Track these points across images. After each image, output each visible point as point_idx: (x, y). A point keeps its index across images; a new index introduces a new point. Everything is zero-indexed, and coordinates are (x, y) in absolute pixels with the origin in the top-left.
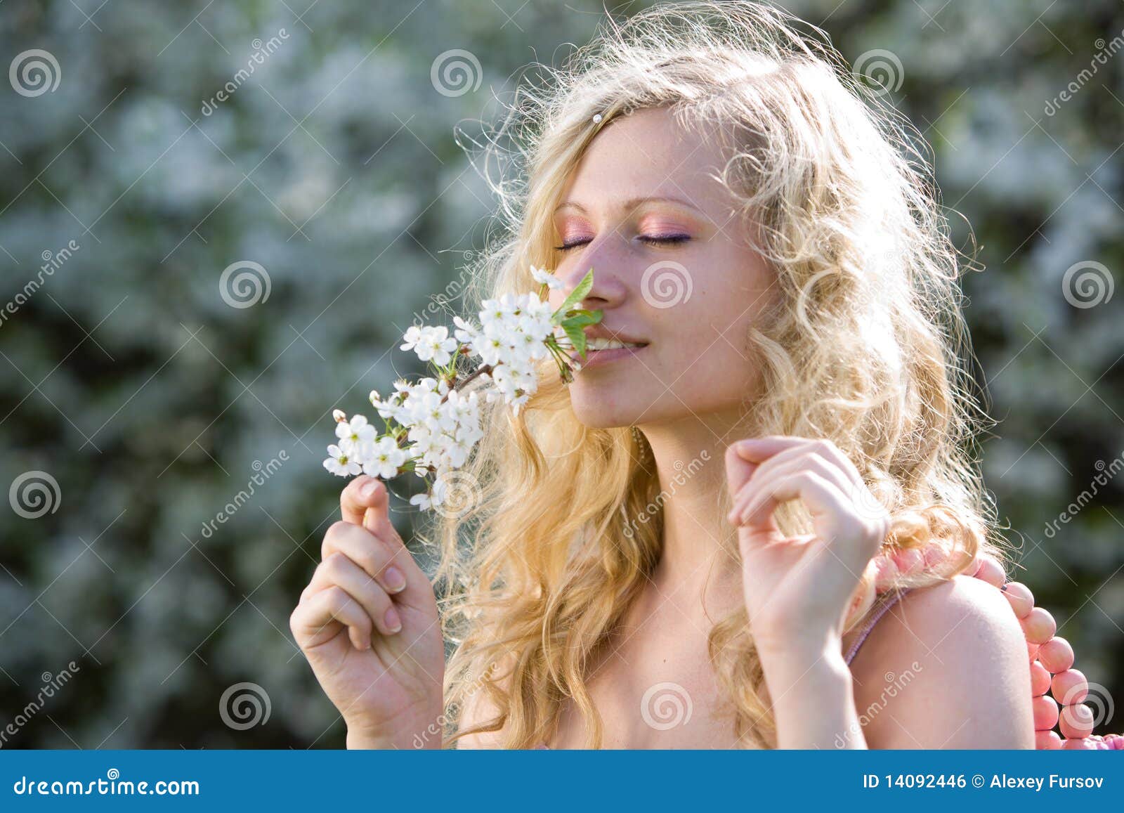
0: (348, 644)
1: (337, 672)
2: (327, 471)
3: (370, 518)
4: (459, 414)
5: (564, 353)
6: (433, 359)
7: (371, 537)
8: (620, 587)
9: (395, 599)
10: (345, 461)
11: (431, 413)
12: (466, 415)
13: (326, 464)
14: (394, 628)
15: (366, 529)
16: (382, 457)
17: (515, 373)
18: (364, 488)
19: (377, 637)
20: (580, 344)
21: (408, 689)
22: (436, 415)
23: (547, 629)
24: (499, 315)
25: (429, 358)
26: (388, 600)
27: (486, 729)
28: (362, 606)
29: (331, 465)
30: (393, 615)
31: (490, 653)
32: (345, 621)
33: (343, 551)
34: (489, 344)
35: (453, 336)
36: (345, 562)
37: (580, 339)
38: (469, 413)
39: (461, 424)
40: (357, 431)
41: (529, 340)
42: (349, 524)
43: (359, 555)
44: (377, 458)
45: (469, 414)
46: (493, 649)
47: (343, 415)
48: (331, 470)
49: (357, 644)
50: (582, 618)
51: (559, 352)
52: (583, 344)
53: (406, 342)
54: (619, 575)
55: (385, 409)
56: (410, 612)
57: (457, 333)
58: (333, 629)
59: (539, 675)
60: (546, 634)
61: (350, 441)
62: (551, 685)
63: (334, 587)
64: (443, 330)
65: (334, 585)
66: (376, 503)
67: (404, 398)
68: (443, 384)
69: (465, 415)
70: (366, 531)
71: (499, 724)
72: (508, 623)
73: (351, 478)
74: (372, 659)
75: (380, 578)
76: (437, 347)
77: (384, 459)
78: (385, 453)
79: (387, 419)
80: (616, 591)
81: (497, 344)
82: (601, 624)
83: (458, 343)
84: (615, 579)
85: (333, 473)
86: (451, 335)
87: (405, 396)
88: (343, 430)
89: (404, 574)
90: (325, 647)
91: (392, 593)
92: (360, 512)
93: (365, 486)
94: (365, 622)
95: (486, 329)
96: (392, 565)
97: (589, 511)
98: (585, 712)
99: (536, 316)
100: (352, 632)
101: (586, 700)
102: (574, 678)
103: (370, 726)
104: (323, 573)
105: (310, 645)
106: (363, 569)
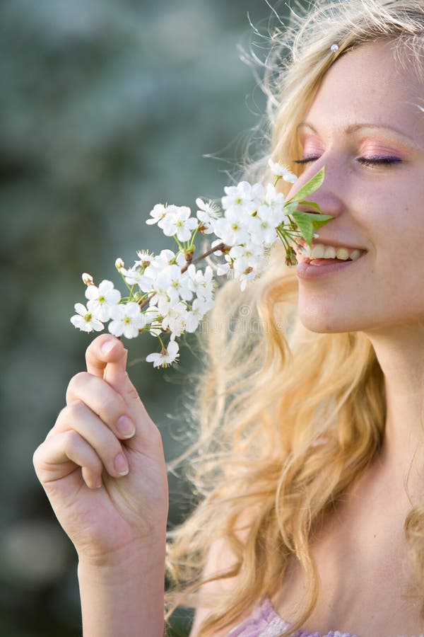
0: (81, 482)
1: (70, 505)
2: (74, 326)
3: (109, 372)
4: (196, 286)
5: (291, 238)
6: (176, 235)
7: (109, 388)
8: (350, 457)
9: (125, 444)
10: (89, 318)
11: (171, 282)
12: (202, 287)
13: (73, 320)
14: (122, 472)
15: (105, 381)
16: (126, 319)
17: (248, 254)
18: (104, 345)
19: (106, 478)
20: (307, 233)
21: (132, 525)
22: (176, 285)
23: (281, 490)
24: (239, 201)
25: (173, 234)
26: (118, 446)
27: (224, 576)
28: (94, 450)
29: (77, 322)
30: (121, 460)
31: (235, 504)
32: (79, 463)
33: (83, 400)
34: (229, 226)
35: (195, 216)
36: (84, 409)
37: (308, 229)
38: (204, 285)
39: (198, 295)
40: (105, 295)
41: (264, 226)
42: (91, 375)
43: (95, 404)
44: (122, 320)
45: (205, 287)
46: (236, 500)
47: (91, 278)
48: (77, 326)
49: (88, 483)
50: (313, 484)
51: (286, 236)
52: (311, 233)
53: (152, 218)
54: (350, 447)
55: (130, 276)
56: (137, 457)
57: (199, 213)
58: (68, 468)
59: (272, 532)
60: (280, 496)
61: (98, 302)
62: (280, 540)
63: (71, 431)
64: (187, 210)
65: (72, 429)
66: (114, 359)
67: (146, 267)
68: (181, 257)
69: (200, 287)
70: (105, 384)
71: (235, 572)
72: (251, 480)
73: (94, 335)
74: (102, 496)
75: (112, 425)
76: (180, 225)
77: (128, 322)
78: (129, 316)
79: (131, 286)
80: (346, 460)
81: (236, 228)
82: (329, 491)
83: (199, 222)
84: (345, 450)
85: (79, 329)
86: (193, 215)
87: (146, 264)
88: (91, 292)
89: (134, 422)
90: (60, 483)
91: (122, 438)
92: (102, 366)
93: (106, 343)
94: (96, 464)
95: (226, 214)
96: (125, 414)
97: (332, 388)
98: (306, 570)
99: (272, 205)
100: (85, 472)
101: (309, 559)
102: (301, 537)
103: (95, 556)
104: (65, 417)
105: (48, 479)
106: (98, 416)
